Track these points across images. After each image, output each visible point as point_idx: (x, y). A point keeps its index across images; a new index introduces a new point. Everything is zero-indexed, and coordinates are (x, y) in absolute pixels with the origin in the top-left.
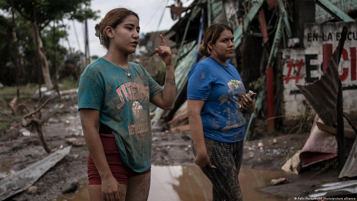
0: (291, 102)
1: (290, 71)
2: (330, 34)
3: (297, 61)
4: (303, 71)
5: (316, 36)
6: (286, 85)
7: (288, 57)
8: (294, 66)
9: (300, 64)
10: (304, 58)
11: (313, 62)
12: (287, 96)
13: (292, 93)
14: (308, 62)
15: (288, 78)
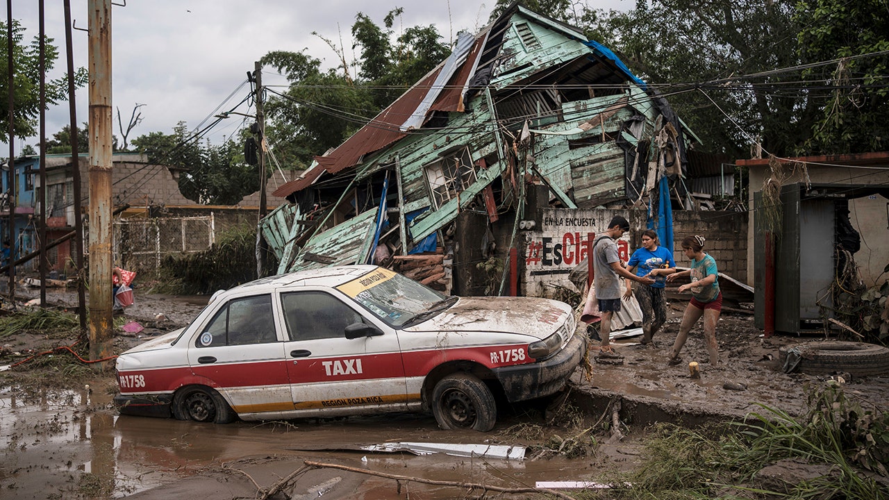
0: (531, 282)
1: (531, 252)
2: (561, 219)
3: (537, 243)
4: (541, 254)
5: (551, 221)
6: (527, 267)
7: (530, 239)
8: (534, 248)
9: (538, 246)
10: (541, 241)
11: (549, 245)
12: (528, 278)
13: (532, 274)
14: (545, 243)
15: (530, 260)
